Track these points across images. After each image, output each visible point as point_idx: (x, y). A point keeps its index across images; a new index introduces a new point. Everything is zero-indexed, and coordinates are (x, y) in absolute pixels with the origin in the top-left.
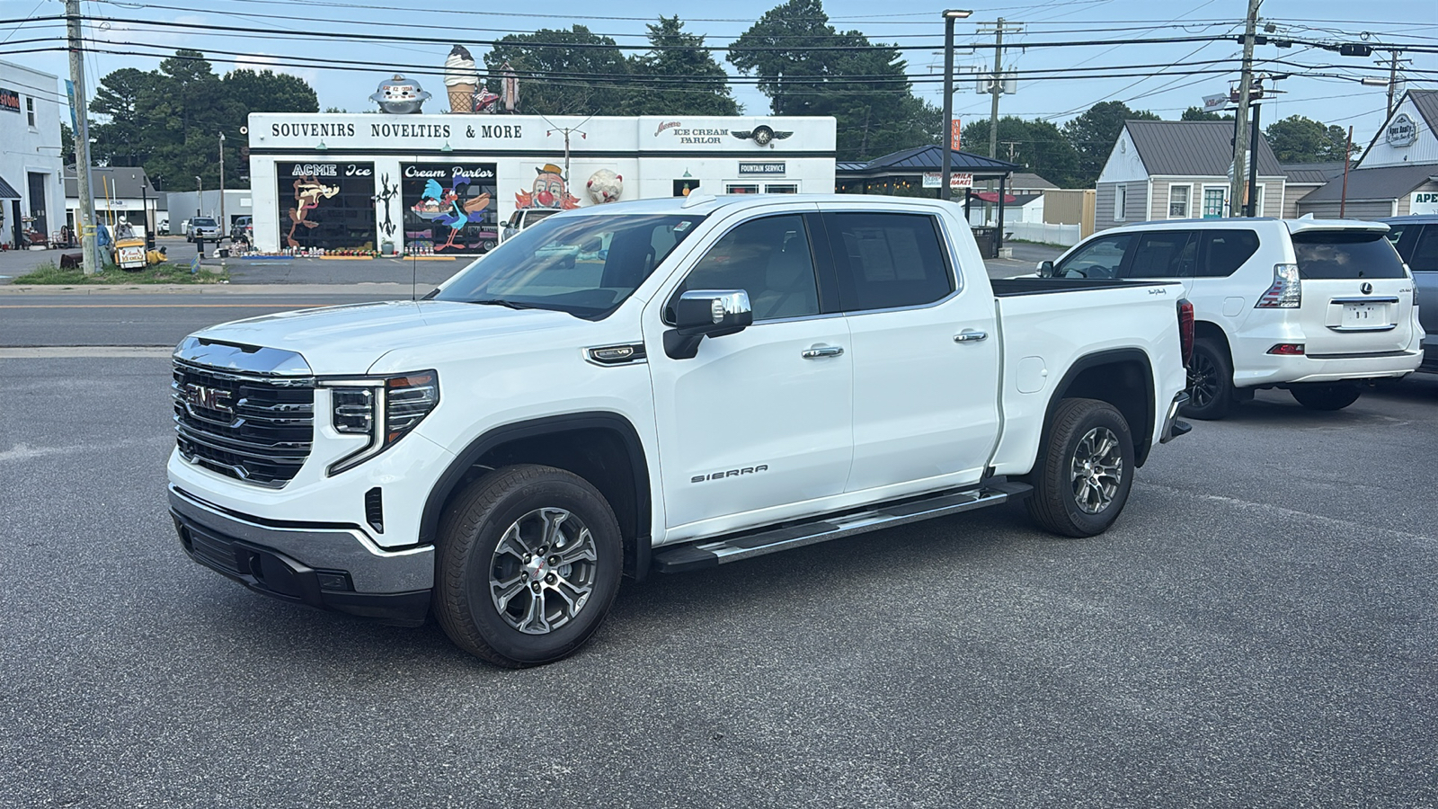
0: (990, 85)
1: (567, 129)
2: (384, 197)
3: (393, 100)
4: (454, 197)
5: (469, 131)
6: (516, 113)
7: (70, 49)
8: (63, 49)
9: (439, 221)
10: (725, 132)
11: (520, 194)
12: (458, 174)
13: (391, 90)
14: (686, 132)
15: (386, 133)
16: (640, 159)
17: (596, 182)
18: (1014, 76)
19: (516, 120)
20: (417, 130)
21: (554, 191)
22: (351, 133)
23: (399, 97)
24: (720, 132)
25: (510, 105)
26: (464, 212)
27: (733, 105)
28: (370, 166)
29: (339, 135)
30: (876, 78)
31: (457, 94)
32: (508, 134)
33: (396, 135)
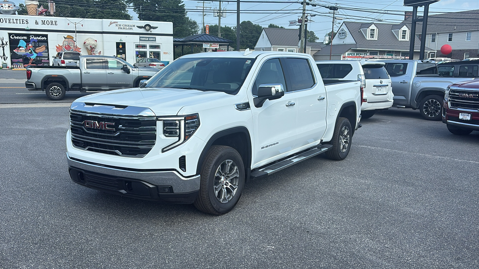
0: (218, 14)
1: (75, 23)
2: (2, 46)
3: (4, 9)
4: (31, 47)
5: (36, 22)
6: (54, 16)
9: (25, 56)
10: (134, 26)
11: (58, 46)
12: (32, 38)
13: (3, 5)
14: (120, 25)
15: (2, 22)
16: (103, 34)
17: (87, 42)
18: (225, 11)
19: (55, 19)
20: (15, 21)
21: (71, 45)
23: (7, 8)
24: (132, 26)
25: (52, 13)
26: (35, 52)
27: (129, 16)
30: (175, 9)
31: (31, 8)
32: (52, 24)
33: (6, 22)
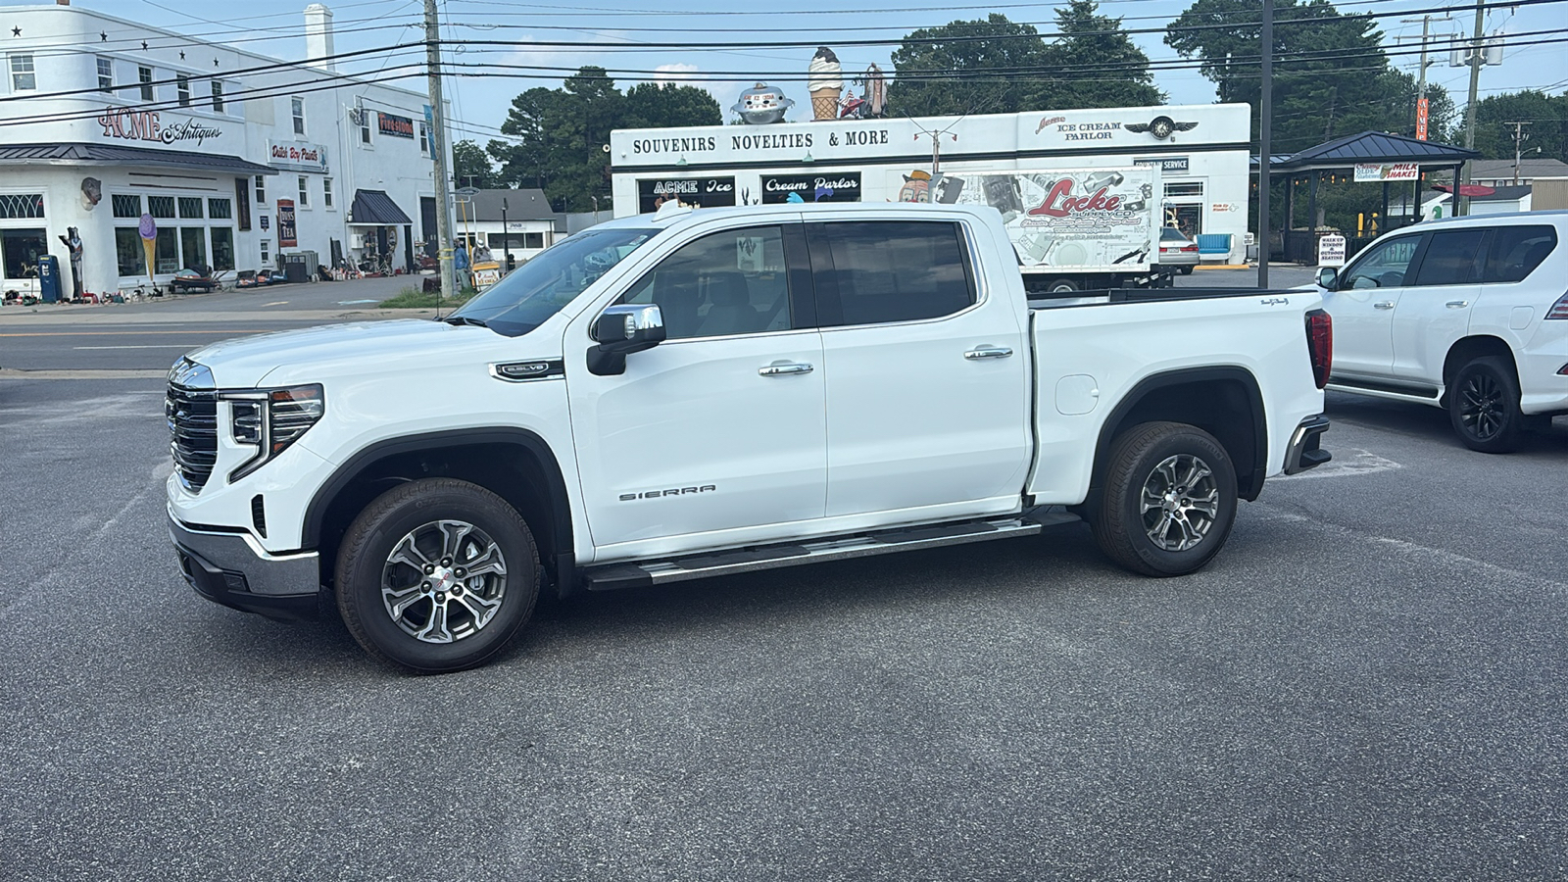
0: (1468, 55)
1: (936, 131)
3: (755, 109)
5: (832, 139)
6: (883, 116)
7: (430, 74)
8: (423, 75)
10: (1116, 126)
12: (821, 185)
13: (752, 100)
14: (1072, 128)
15: (747, 145)
16: (1018, 160)
18: (1499, 41)
19: (881, 124)
20: (779, 141)
22: (711, 147)
23: (761, 106)
24: (1111, 126)
25: (877, 108)
27: (1155, 93)
28: (731, 181)
29: (700, 149)
30: (1342, 53)
32: (874, 140)
33: (757, 147)
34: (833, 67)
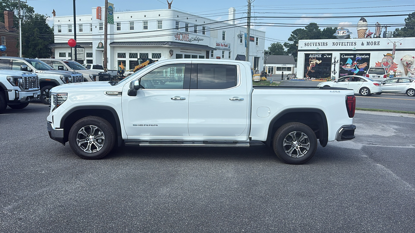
1: (395, 42)
2: (334, 63)
3: (340, 35)
4: (356, 64)
5: (362, 43)
7: (247, 25)
8: (246, 25)
9: (350, 71)
11: (377, 63)
12: (358, 57)
13: (339, 32)
15: (337, 45)
17: (404, 59)
19: (378, 39)
20: (346, 44)
21: (389, 62)
22: (326, 45)
23: (341, 34)
25: (378, 35)
26: (358, 68)
28: (331, 54)
29: (323, 45)
31: (360, 32)
32: (375, 44)
33: (340, 45)
34: (365, 23)
